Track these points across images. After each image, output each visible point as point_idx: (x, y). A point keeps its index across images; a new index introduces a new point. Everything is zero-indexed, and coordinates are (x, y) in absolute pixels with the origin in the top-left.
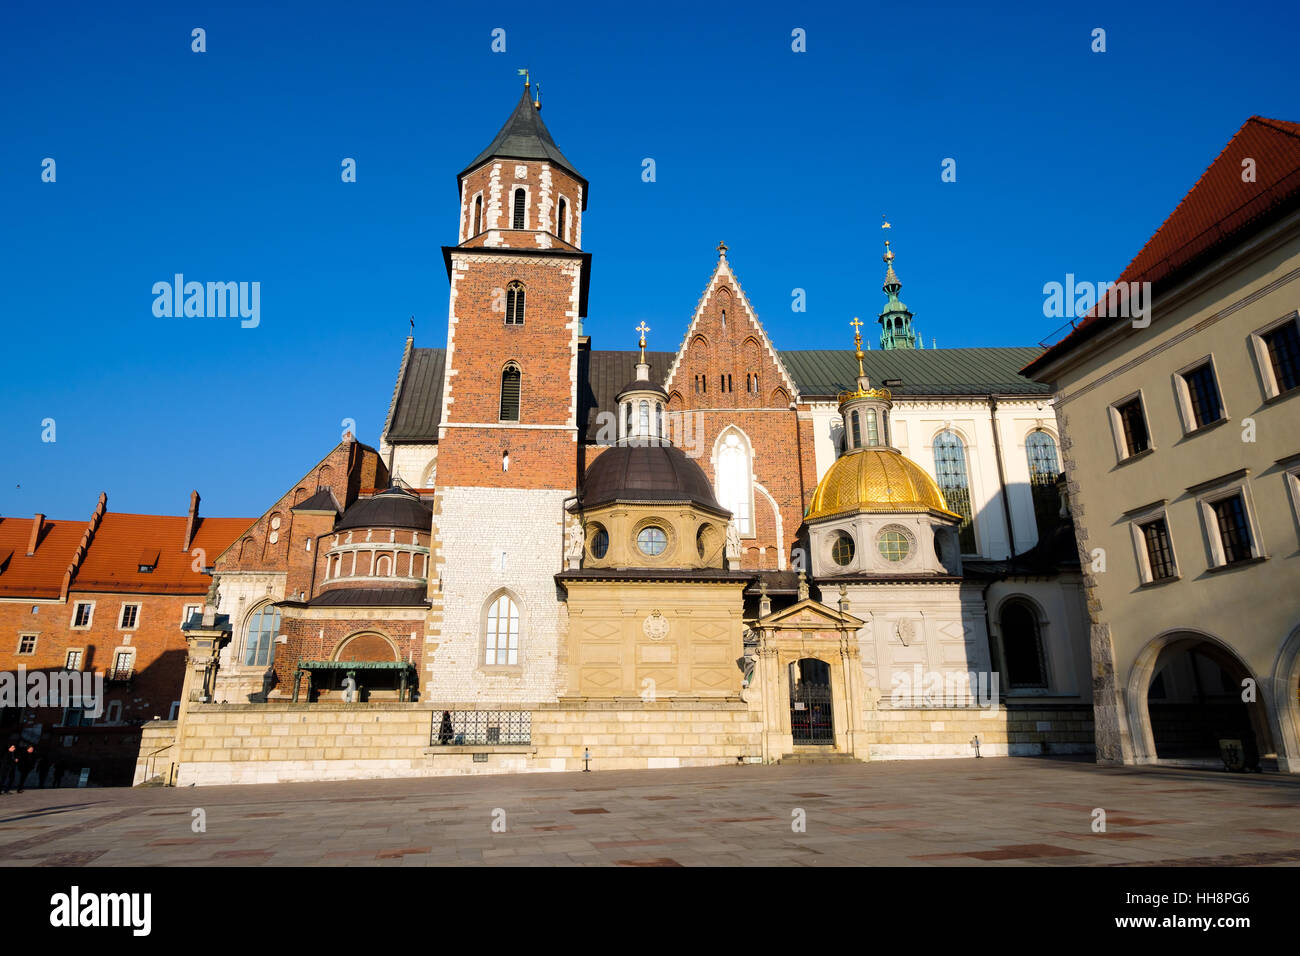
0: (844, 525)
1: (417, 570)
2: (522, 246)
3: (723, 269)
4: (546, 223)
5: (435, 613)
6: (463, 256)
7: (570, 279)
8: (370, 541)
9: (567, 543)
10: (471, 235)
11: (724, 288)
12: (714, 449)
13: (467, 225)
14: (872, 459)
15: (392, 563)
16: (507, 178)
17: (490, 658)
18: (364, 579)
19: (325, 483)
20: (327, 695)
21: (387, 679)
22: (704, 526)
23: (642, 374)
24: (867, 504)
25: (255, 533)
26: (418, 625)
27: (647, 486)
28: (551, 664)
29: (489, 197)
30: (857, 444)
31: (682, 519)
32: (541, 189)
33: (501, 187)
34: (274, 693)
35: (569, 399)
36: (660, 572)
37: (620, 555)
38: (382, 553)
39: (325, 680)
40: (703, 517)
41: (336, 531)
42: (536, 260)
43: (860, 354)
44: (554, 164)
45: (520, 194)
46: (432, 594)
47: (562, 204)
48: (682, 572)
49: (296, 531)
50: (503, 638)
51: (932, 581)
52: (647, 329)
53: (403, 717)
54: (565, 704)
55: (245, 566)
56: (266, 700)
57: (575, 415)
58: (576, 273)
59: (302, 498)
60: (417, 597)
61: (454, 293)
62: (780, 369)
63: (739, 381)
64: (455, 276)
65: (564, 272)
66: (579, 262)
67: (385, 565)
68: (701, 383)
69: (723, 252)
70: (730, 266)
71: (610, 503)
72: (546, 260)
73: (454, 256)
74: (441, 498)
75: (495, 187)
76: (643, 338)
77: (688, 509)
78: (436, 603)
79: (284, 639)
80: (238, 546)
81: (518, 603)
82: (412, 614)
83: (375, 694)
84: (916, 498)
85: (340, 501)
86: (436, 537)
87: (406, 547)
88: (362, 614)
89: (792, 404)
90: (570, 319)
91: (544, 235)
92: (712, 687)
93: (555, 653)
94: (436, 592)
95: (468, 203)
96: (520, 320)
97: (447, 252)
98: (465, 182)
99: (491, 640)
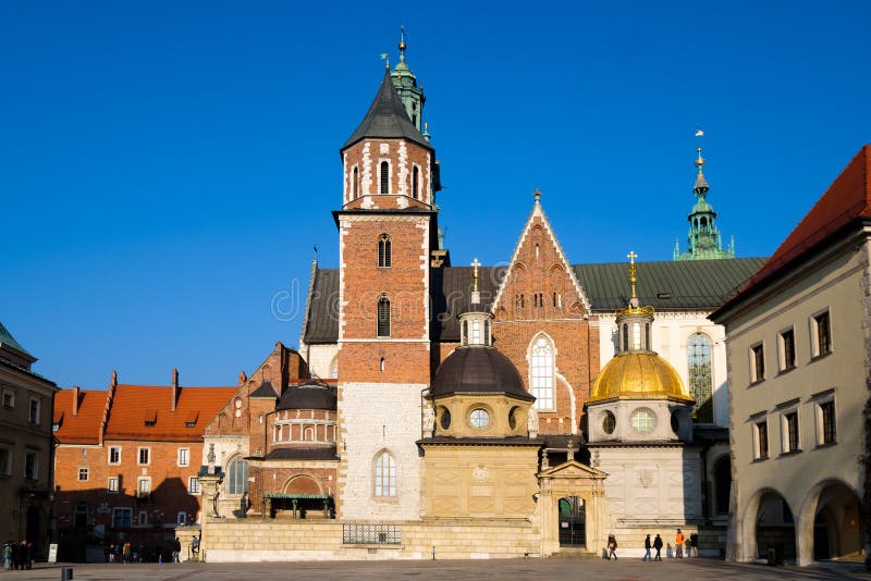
0: (610, 407)
1: (330, 436)
2: (387, 208)
3: (538, 212)
4: (404, 188)
5: (343, 464)
6: (347, 217)
7: (421, 231)
8: (299, 418)
9: (425, 419)
10: (351, 199)
11: (538, 227)
12: (529, 350)
13: (348, 189)
14: (634, 360)
15: (314, 432)
16: (375, 154)
17: (379, 491)
18: (296, 442)
19: (267, 378)
20: (281, 513)
21: (316, 504)
22: (515, 408)
23: (476, 298)
24: (626, 393)
25: (227, 410)
26: (333, 471)
27: (476, 381)
28: (417, 496)
29: (362, 170)
30: (626, 348)
31: (499, 404)
32: (399, 162)
33: (371, 161)
34: (250, 512)
35: (424, 320)
36: (483, 439)
37: (458, 429)
38: (307, 426)
39: (279, 504)
40: (514, 402)
41: (277, 410)
42: (397, 218)
43: (633, 280)
44: (408, 140)
45: (385, 165)
46: (340, 451)
47: (416, 170)
48: (499, 439)
49: (252, 410)
50: (386, 480)
51: (666, 446)
52: (479, 265)
53: (327, 527)
54: (425, 522)
55: (223, 432)
56: (245, 516)
57: (428, 332)
58: (426, 227)
59: (254, 388)
60: (331, 453)
61: (342, 245)
62: (578, 289)
63: (547, 300)
64: (342, 232)
65: (418, 226)
66: (428, 218)
67: (309, 432)
68: (521, 300)
69: (537, 197)
70: (543, 209)
71: (451, 394)
72: (405, 218)
73: (340, 217)
74: (341, 390)
75: (367, 161)
76: (476, 271)
77: (503, 397)
78: (343, 457)
79: (253, 480)
80: (217, 419)
81: (394, 457)
82: (329, 465)
83: (309, 513)
84: (660, 388)
85: (278, 389)
86: (341, 416)
87: (322, 421)
88: (298, 464)
89: (586, 316)
90: (423, 262)
91: (402, 199)
92: (517, 511)
93: (419, 489)
94: (343, 451)
95: (348, 172)
96: (388, 264)
97: (336, 215)
98: (345, 155)
99: (379, 479)
